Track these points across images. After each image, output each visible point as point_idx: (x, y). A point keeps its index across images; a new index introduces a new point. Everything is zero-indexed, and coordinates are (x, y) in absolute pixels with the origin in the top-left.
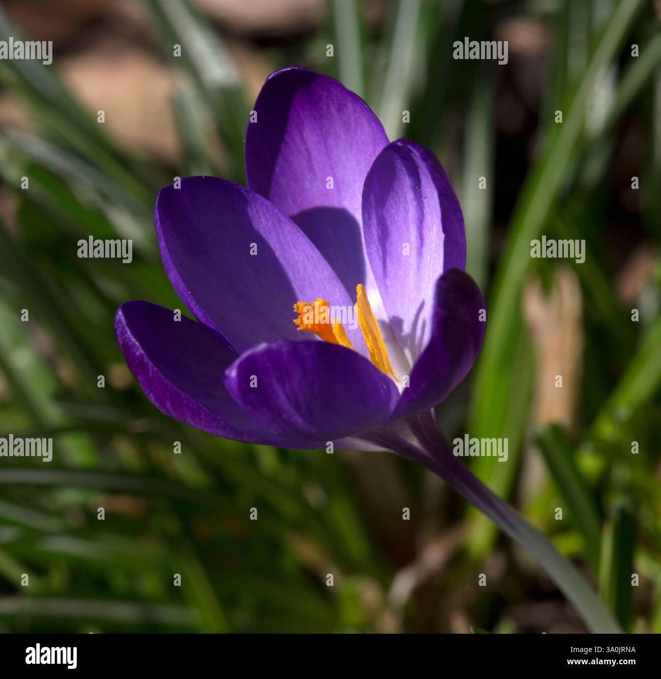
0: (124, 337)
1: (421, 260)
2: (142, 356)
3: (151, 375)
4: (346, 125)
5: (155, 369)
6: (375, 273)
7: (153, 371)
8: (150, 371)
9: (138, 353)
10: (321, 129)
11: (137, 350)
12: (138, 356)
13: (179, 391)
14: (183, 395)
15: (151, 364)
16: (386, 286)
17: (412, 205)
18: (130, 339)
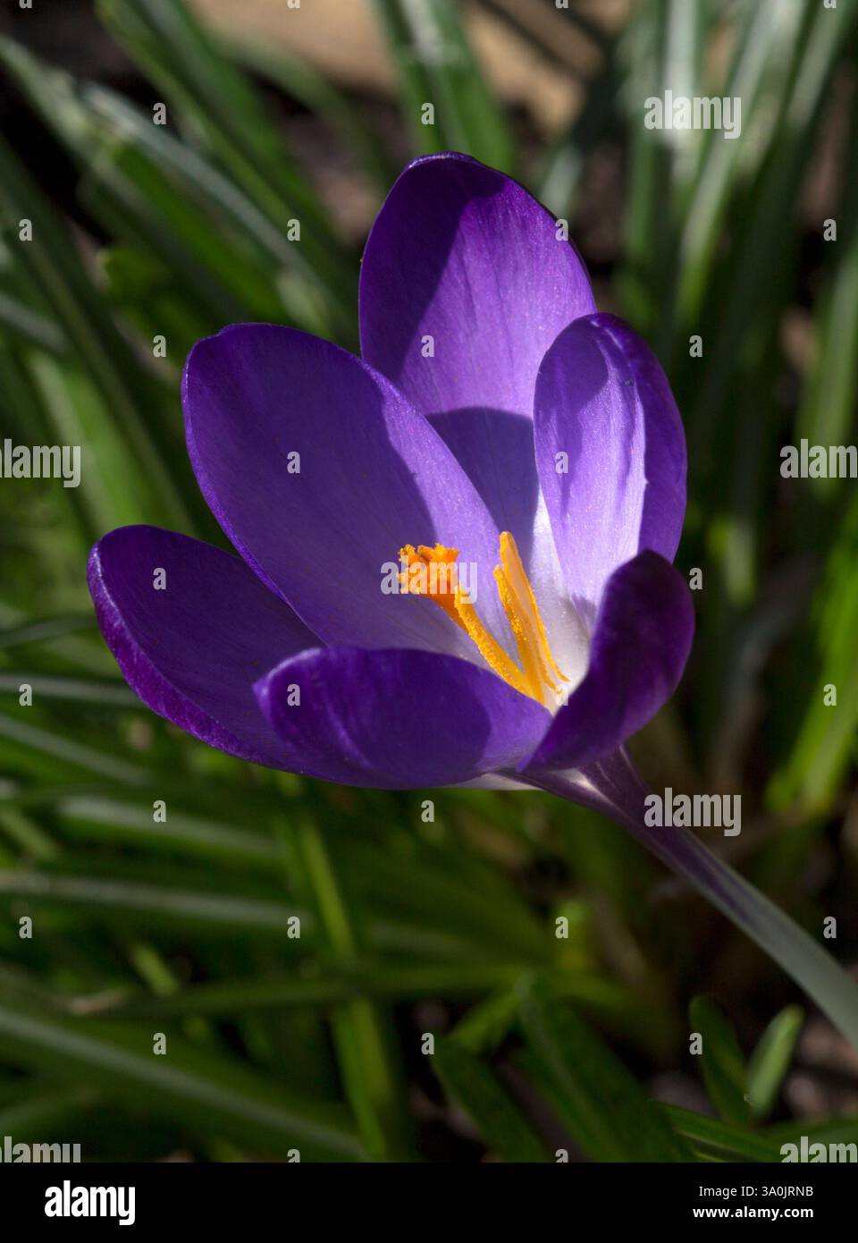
0: (97, 595)
1: (623, 495)
2: (122, 630)
3: (135, 660)
4: (532, 252)
5: (142, 653)
6: (548, 503)
7: (138, 655)
8: (135, 654)
9: (115, 625)
10: (492, 253)
11: (116, 618)
12: (116, 629)
13: (178, 691)
14: (184, 698)
15: (135, 645)
16: (564, 526)
17: (618, 408)
18: (105, 600)
